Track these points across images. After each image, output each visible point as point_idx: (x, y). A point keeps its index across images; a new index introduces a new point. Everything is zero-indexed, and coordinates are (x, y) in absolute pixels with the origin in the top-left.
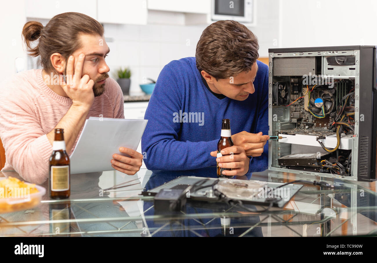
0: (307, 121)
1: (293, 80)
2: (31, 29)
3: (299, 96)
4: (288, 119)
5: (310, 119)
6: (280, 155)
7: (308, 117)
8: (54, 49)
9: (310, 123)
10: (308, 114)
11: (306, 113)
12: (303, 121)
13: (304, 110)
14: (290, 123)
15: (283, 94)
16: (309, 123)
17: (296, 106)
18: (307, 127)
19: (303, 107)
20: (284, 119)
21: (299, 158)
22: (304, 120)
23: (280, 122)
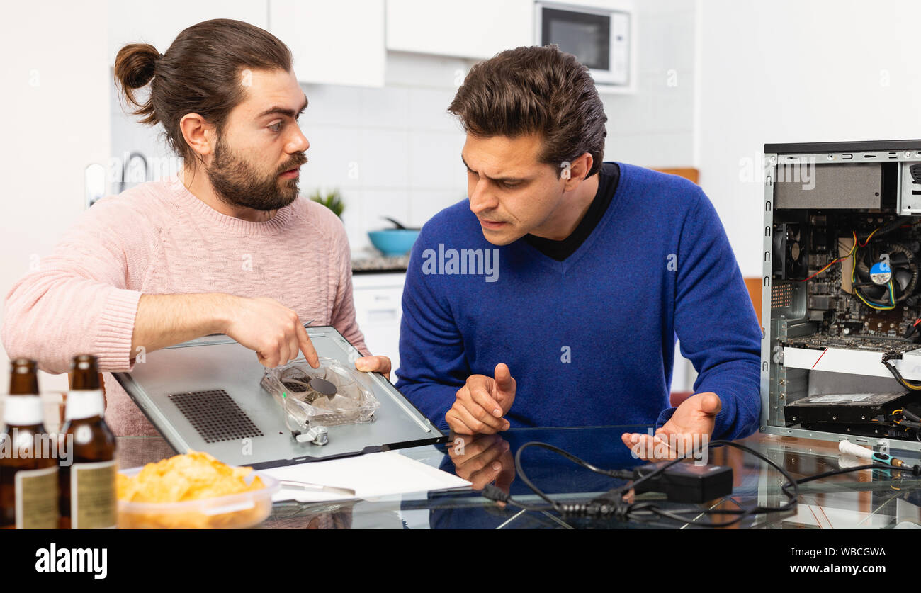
0: (847, 316)
1: (816, 220)
2: (135, 63)
3: (827, 257)
4: (802, 312)
5: (854, 313)
6: (785, 397)
7: (848, 309)
8: (186, 106)
9: (854, 321)
10: (849, 301)
11: (844, 297)
12: (835, 318)
13: (840, 291)
14: (806, 322)
15: (795, 253)
16: (850, 321)
17: (818, 281)
18: (847, 331)
19: (837, 283)
20: (793, 312)
21: (836, 404)
22: (838, 314)
23: (784, 319)
